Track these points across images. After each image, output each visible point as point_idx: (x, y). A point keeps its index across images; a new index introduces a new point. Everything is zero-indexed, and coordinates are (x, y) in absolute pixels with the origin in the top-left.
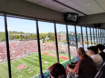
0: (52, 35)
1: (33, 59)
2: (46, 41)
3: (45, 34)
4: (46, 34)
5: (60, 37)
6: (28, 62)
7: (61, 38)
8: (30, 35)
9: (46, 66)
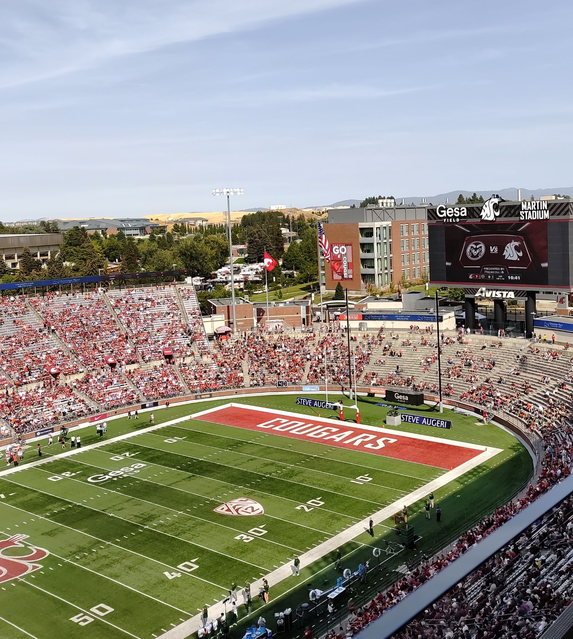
0: (284, 231)
1: (111, 484)
2: (228, 295)
3: (213, 229)
4: (222, 229)
5: (368, 248)
6: (53, 516)
7: (376, 254)
8: (59, 239)
9: (245, 538)
